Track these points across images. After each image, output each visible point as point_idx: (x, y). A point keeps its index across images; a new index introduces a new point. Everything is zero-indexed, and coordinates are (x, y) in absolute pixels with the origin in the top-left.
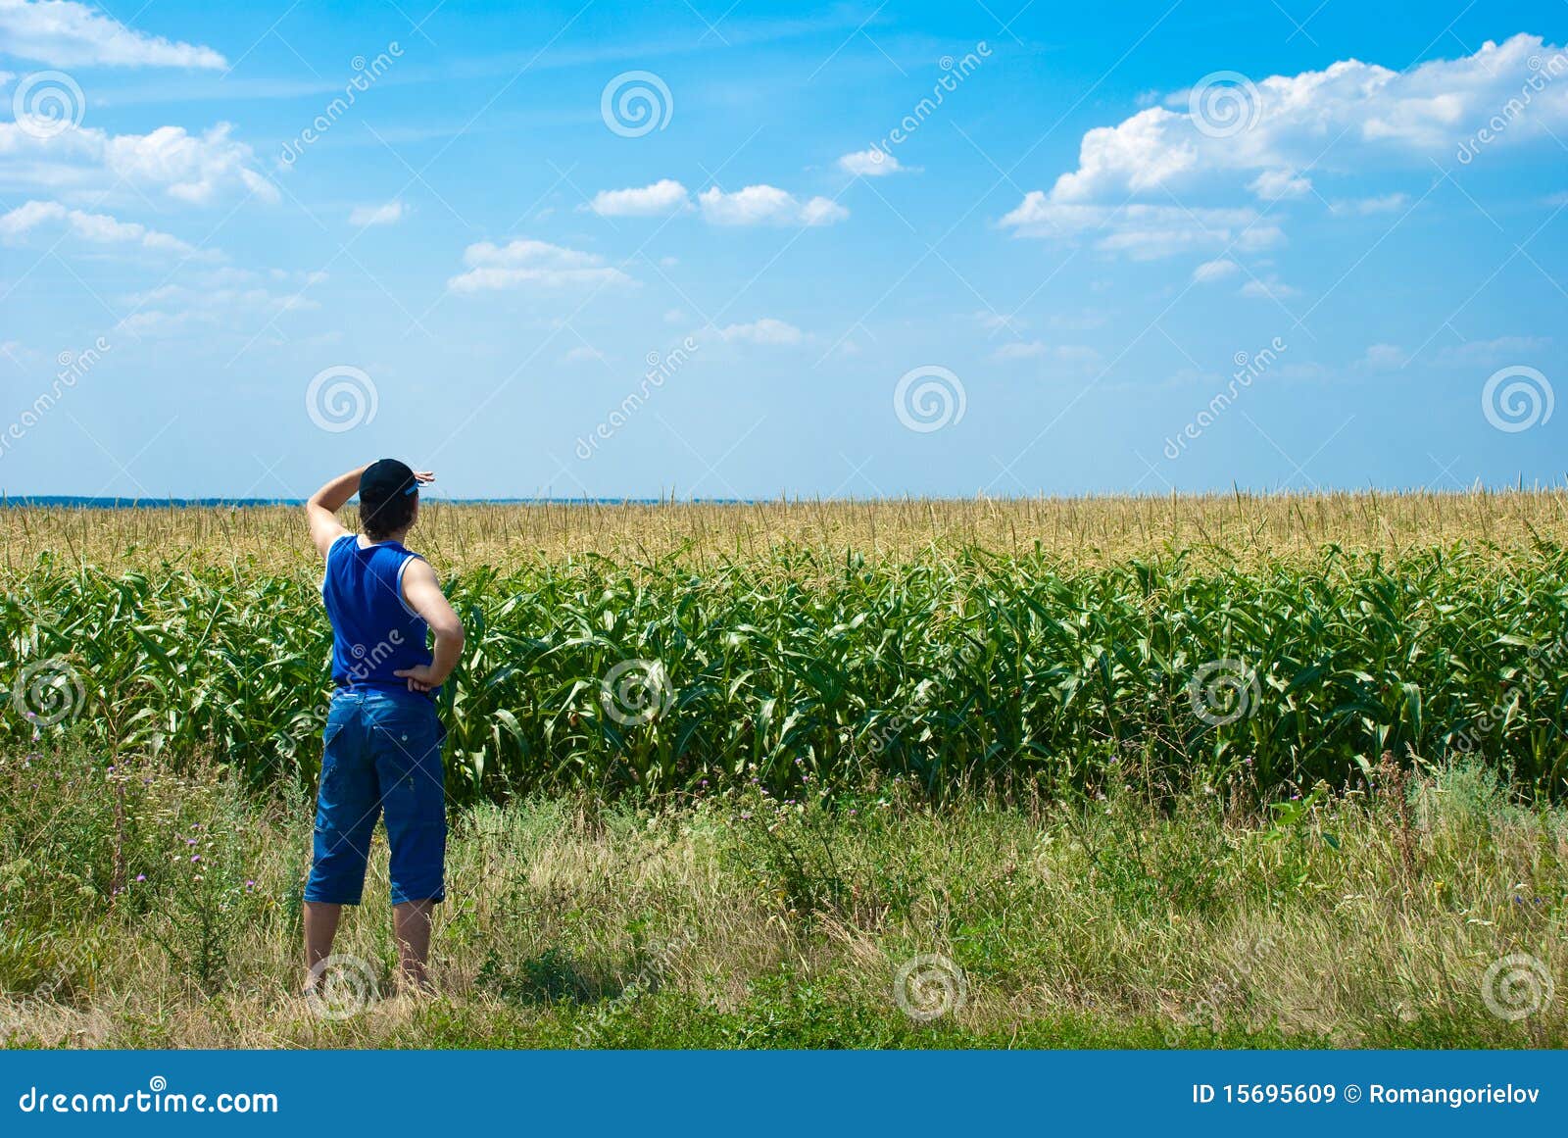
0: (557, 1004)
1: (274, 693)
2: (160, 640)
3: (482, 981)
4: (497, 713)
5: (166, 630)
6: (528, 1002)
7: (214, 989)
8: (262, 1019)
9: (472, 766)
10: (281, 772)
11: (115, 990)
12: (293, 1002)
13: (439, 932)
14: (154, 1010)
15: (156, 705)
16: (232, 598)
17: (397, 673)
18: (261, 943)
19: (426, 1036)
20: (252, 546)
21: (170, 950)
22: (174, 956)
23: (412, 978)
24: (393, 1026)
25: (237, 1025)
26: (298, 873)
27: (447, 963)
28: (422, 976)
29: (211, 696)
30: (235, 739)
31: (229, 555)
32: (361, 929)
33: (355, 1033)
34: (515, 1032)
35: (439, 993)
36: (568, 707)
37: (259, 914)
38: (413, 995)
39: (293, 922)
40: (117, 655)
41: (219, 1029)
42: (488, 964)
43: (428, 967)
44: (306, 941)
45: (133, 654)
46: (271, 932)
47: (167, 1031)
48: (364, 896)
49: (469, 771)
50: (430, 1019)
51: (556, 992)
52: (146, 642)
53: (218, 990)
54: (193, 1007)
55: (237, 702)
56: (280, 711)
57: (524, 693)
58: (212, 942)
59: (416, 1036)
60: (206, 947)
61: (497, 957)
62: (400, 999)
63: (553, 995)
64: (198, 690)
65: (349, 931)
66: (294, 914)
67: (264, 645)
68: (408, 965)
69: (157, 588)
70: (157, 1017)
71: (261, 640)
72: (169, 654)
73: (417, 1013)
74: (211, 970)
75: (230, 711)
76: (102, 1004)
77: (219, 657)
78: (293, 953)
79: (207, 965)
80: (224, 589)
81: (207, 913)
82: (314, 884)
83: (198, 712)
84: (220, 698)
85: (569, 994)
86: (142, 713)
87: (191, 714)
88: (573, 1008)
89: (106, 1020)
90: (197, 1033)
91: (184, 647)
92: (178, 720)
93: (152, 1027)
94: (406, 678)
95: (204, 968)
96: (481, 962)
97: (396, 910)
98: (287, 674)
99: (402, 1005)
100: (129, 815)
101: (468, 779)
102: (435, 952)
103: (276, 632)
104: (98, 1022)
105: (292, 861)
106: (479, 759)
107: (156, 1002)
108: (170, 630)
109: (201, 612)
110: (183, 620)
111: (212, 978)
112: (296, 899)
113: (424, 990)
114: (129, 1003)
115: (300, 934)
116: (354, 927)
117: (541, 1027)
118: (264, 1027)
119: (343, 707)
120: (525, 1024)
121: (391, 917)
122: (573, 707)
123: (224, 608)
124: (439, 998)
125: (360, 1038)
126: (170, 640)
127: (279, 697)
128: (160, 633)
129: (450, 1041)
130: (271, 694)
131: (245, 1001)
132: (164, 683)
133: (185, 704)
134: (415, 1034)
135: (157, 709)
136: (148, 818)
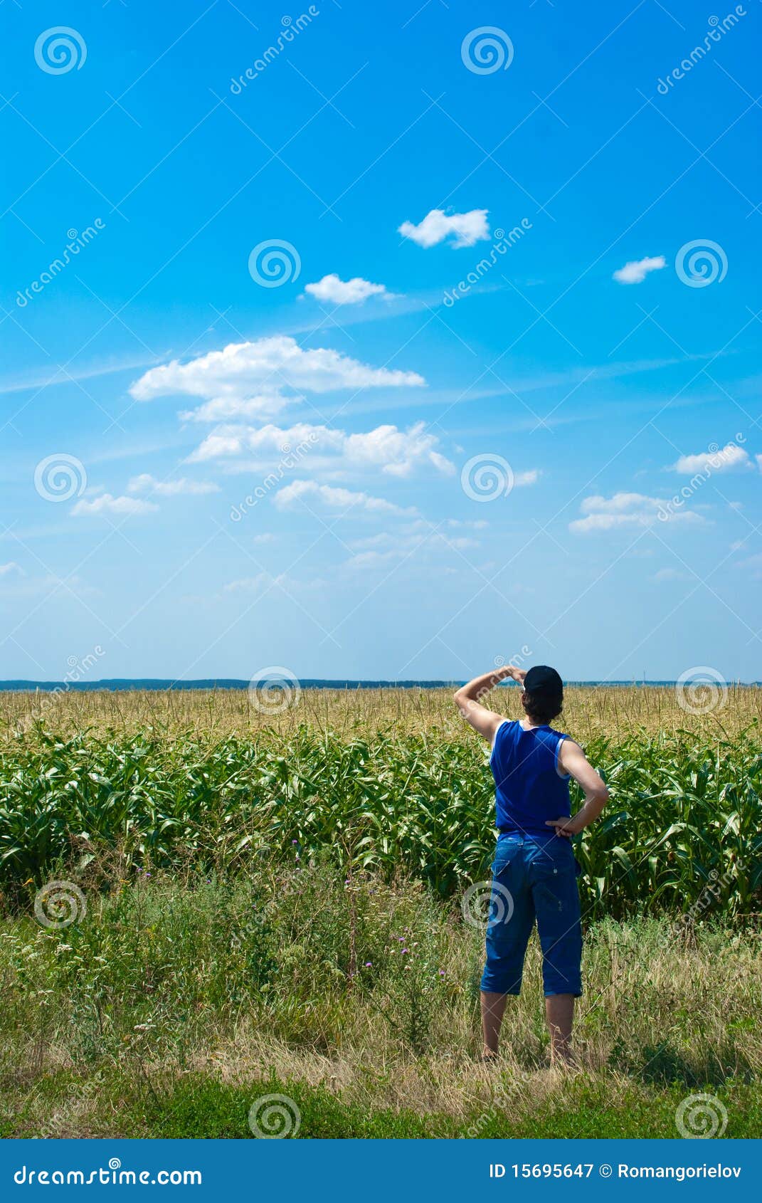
0: (670, 1086)
1: (453, 828)
2: (377, 788)
3: (612, 1061)
4: (613, 850)
5: (380, 781)
6: (648, 1081)
7: (420, 1051)
8: (453, 1077)
9: (597, 888)
10: (460, 887)
11: (354, 1045)
12: (475, 1066)
13: (579, 1019)
14: (380, 1064)
15: (374, 835)
16: (422, 759)
17: (547, 823)
18: (451, 1017)
19: (573, 1102)
20: (436, 720)
21: (390, 1020)
22: (393, 1024)
23: (560, 1055)
24: (548, 1092)
25: (437, 1081)
26: (476, 967)
27: (585, 1045)
28: (567, 1054)
29: (410, 830)
30: (427, 861)
31: (420, 726)
32: (521, 1013)
33: (521, 1095)
34: (640, 1106)
35: (581, 1068)
36: (664, 843)
37: (451, 996)
38: (561, 1068)
39: (473, 1004)
40: (348, 797)
41: (425, 1083)
42: (616, 1048)
43: (571, 1046)
44: (482, 1018)
45: (358, 797)
46: (458, 1010)
47: (389, 1081)
48: (523, 987)
49: (594, 891)
50: (575, 1090)
51: (671, 1076)
52: (367, 790)
53: (423, 1052)
54: (406, 1064)
55: (428, 834)
56: (457, 841)
57: (632, 833)
58: (418, 1015)
59: (565, 1102)
60: (414, 1019)
61: (624, 1043)
62: (552, 1071)
63: (667, 1078)
64: (401, 824)
65: (513, 1012)
66: (473, 999)
67: (446, 793)
68: (556, 1044)
69: (374, 750)
70: (382, 1070)
71: (444, 790)
72: (381, 798)
73: (565, 1083)
74: (417, 1037)
75: (423, 839)
76: (345, 1056)
77: (415, 802)
78: (474, 1028)
79: (414, 1033)
80: (418, 752)
81: (415, 994)
82: (488, 978)
83: (402, 841)
84: (416, 829)
85: (681, 1079)
86: (365, 841)
87: (398, 841)
88: (683, 1089)
89: (348, 1069)
90: (410, 1085)
91: (392, 793)
92: (389, 846)
93: (380, 1078)
94: (554, 827)
95: (414, 1035)
96: (610, 1046)
97: (547, 1001)
98: (461, 816)
99: (554, 1076)
100: (360, 916)
101: (593, 898)
102: (576, 1035)
103: (454, 782)
104: (344, 1069)
105: (472, 958)
106: (601, 882)
107: (382, 1058)
108: (383, 781)
109: (404, 768)
110: (391, 774)
111: (419, 1043)
112: (475, 987)
113: (570, 1065)
114: (364, 1058)
115: (478, 1014)
116: (515, 1009)
117: (660, 1103)
118: (456, 1083)
119: (509, 848)
120: (646, 1099)
121: (544, 1004)
122: (668, 844)
123: (418, 766)
124: (581, 1072)
125: (525, 1100)
126: (383, 788)
127: (457, 831)
128: (377, 783)
129: (591, 1108)
130: (452, 829)
131: (441, 1063)
132: (379, 817)
133: (393, 835)
134: (564, 1100)
135: (375, 838)
136: (372, 918)
